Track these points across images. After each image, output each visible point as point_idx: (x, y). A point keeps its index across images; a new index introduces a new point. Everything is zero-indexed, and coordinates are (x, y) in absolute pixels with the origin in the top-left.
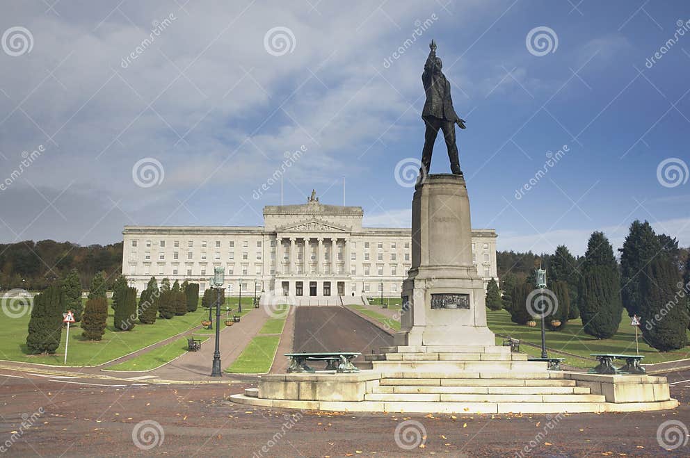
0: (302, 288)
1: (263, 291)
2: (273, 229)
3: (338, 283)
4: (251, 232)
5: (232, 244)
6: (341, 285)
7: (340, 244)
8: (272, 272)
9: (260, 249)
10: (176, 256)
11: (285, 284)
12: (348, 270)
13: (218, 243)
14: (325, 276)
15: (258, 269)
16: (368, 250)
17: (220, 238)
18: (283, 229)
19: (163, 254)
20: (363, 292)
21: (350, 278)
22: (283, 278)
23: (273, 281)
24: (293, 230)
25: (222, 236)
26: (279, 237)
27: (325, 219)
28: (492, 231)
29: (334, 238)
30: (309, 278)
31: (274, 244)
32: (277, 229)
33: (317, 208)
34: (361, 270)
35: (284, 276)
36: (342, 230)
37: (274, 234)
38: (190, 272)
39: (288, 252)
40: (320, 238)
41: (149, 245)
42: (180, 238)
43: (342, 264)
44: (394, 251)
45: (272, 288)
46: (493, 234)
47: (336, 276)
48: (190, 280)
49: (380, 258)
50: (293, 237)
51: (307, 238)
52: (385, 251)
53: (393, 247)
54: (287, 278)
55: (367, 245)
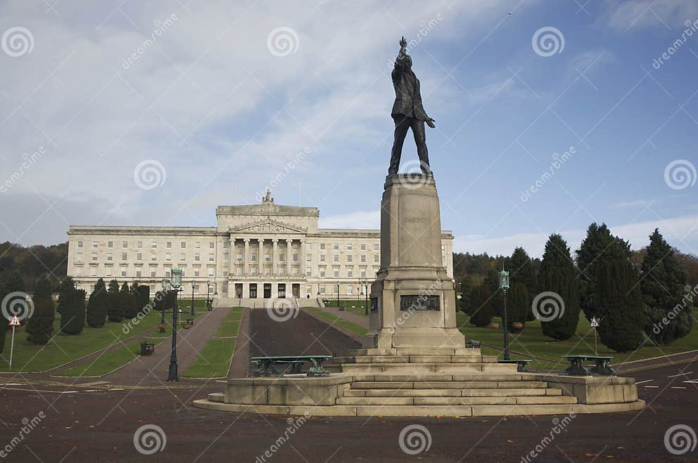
0: (256, 290)
1: (216, 293)
2: (227, 230)
3: (293, 285)
4: (203, 233)
5: (183, 245)
6: (296, 287)
7: (295, 246)
8: (225, 273)
9: (213, 250)
10: (125, 257)
11: (239, 286)
12: (303, 272)
13: (169, 244)
14: (280, 278)
15: (211, 271)
16: (324, 252)
17: (171, 238)
18: (237, 230)
19: (110, 255)
20: (319, 294)
21: (306, 280)
22: (236, 280)
23: (226, 283)
24: (247, 231)
25: (174, 237)
26: (233, 238)
27: (280, 219)
28: (449, 233)
29: (289, 239)
30: (264, 280)
31: (227, 244)
32: (230, 229)
33: (271, 209)
34: (316, 272)
35: (237, 278)
36: (297, 231)
37: (228, 235)
38: (139, 273)
39: (242, 253)
40: (275, 239)
41: (95, 246)
42: (128, 239)
43: (298, 266)
44: (349, 252)
45: (225, 290)
46: (449, 235)
47: (291, 278)
48: (139, 282)
49: (336, 259)
50: (247, 238)
51: (261, 239)
52: (342, 253)
53: (350, 248)
54: (240, 280)
55: (323, 246)
